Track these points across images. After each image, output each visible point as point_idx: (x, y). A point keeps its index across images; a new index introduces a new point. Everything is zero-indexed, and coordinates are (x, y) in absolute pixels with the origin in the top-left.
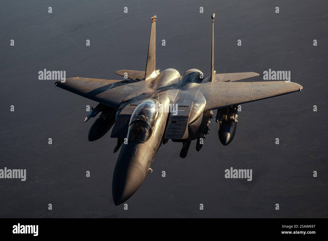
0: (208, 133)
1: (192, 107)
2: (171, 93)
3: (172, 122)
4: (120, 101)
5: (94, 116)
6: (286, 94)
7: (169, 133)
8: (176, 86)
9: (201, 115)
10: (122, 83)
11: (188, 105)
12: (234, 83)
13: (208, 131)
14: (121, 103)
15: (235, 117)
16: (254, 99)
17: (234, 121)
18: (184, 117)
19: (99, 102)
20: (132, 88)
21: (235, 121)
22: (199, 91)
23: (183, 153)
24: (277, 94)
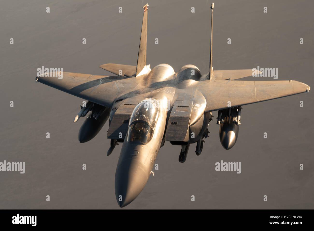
0: (209, 136)
1: (192, 107)
2: (168, 92)
3: (172, 123)
4: (112, 100)
5: (84, 116)
6: (293, 95)
7: (169, 134)
8: (172, 84)
9: (202, 117)
10: (111, 80)
11: (187, 106)
12: (236, 81)
13: (208, 134)
14: (113, 102)
15: (237, 119)
16: (258, 100)
17: (236, 123)
18: (185, 118)
19: (88, 100)
20: (124, 85)
21: (238, 124)
22: (198, 90)
23: (182, 157)
24: (282, 95)
